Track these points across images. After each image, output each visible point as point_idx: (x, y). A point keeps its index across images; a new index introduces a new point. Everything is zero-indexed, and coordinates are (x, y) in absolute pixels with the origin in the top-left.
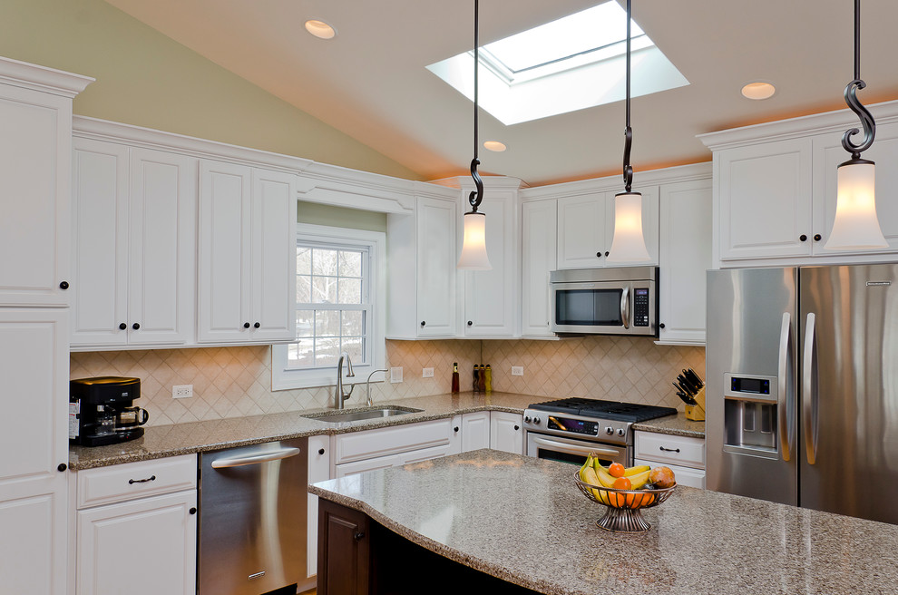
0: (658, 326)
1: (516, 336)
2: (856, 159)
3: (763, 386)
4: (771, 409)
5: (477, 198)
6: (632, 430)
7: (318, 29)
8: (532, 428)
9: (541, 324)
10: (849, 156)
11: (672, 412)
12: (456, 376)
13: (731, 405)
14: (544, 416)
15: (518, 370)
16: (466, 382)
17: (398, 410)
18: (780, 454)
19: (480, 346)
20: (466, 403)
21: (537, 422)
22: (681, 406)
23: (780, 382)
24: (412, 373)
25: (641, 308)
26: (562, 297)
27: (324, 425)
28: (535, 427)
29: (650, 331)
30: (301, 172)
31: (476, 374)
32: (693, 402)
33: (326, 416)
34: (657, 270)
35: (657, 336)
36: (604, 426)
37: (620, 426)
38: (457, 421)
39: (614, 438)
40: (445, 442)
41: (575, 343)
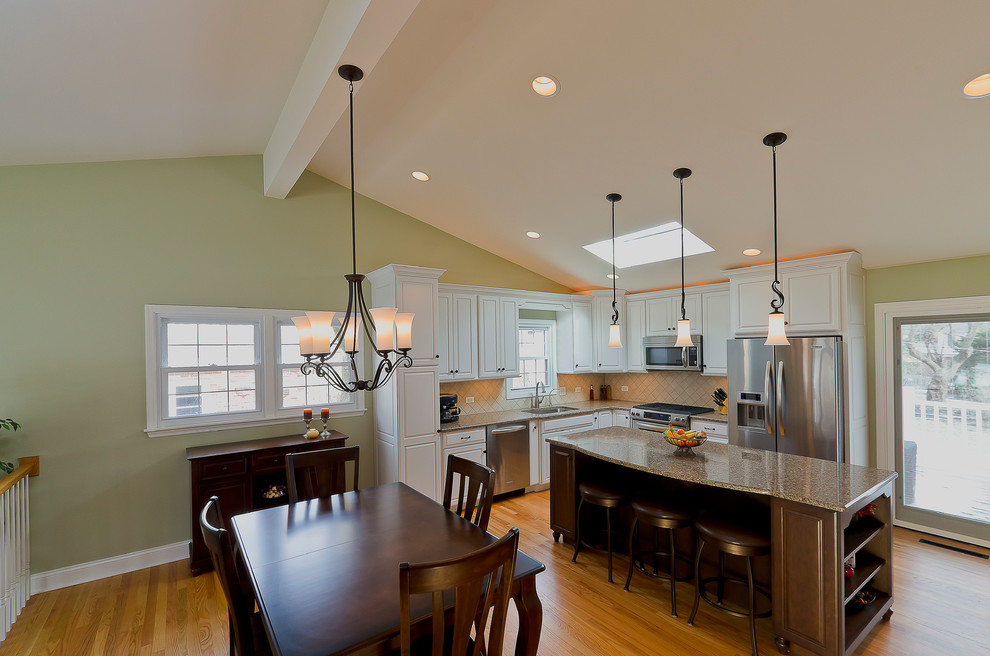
0: (702, 366)
1: (625, 371)
2: (776, 312)
3: (758, 397)
4: (761, 409)
5: (615, 318)
6: (689, 419)
7: (533, 235)
8: (635, 418)
9: (638, 364)
10: (773, 310)
11: (712, 410)
12: (592, 391)
13: (740, 407)
14: (642, 412)
15: (625, 388)
16: (597, 394)
17: (566, 409)
18: (767, 431)
19: (603, 376)
20: (597, 405)
21: (638, 415)
22: (716, 407)
23: (766, 395)
24: (570, 390)
25: (693, 357)
26: (649, 350)
27: (534, 416)
28: (637, 417)
29: (698, 368)
30: (520, 296)
31: (602, 390)
32: (723, 405)
33: (532, 412)
34: (702, 337)
35: (702, 370)
36: (674, 416)
37: (683, 417)
38: (596, 414)
39: (680, 423)
40: (591, 424)
41: (656, 374)
